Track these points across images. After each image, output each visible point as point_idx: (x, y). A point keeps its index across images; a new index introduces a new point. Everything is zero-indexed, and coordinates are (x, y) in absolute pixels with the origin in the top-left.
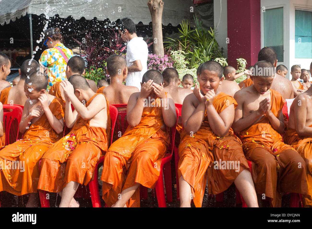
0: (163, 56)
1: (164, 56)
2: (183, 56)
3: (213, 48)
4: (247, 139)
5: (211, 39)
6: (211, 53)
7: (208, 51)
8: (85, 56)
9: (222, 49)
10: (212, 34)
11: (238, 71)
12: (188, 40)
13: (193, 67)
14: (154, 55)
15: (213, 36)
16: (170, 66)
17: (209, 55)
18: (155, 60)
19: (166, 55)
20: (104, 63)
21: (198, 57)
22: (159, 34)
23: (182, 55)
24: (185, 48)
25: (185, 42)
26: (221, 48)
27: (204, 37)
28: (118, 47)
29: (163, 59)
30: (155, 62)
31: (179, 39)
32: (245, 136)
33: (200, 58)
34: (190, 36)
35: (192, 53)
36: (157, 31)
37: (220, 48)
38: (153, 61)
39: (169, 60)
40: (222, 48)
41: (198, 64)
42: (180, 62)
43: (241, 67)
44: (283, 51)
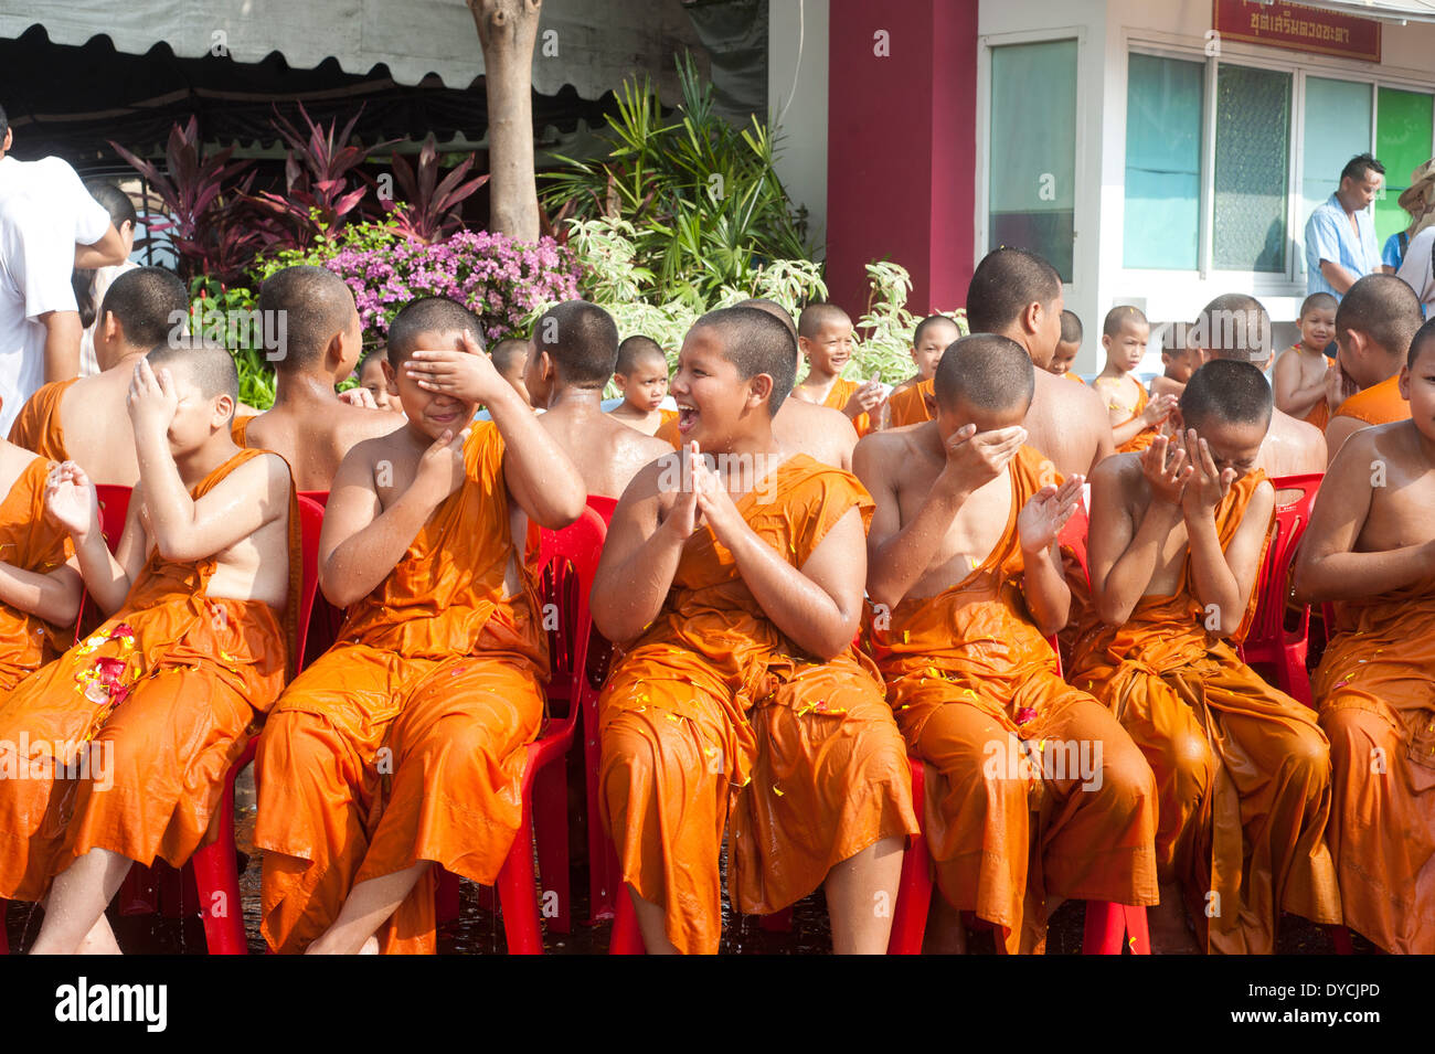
0: (536, 240)
1: (540, 245)
2: (626, 245)
3: (764, 209)
4: (905, 661)
5: (753, 171)
6: (751, 233)
7: (737, 222)
8: (168, 231)
9: (803, 212)
10: (757, 144)
11: (870, 320)
12: (649, 168)
13: (669, 294)
14: (491, 237)
15: (764, 153)
16: (566, 288)
17: (745, 242)
18: (496, 258)
19: (548, 238)
20: (259, 264)
21: (693, 250)
22: (516, 140)
23: (620, 239)
24: (633, 204)
25: (634, 177)
26: (798, 211)
27: (724, 160)
28: (324, 194)
29: (532, 255)
30: (498, 270)
31: (610, 162)
32: (898, 647)
33: (701, 253)
34: (656, 150)
35: (667, 230)
36: (511, 124)
37: (792, 208)
38: (486, 266)
39: (561, 260)
40: (803, 207)
41: (694, 282)
42: (612, 274)
43: (885, 300)
44: (1072, 234)
